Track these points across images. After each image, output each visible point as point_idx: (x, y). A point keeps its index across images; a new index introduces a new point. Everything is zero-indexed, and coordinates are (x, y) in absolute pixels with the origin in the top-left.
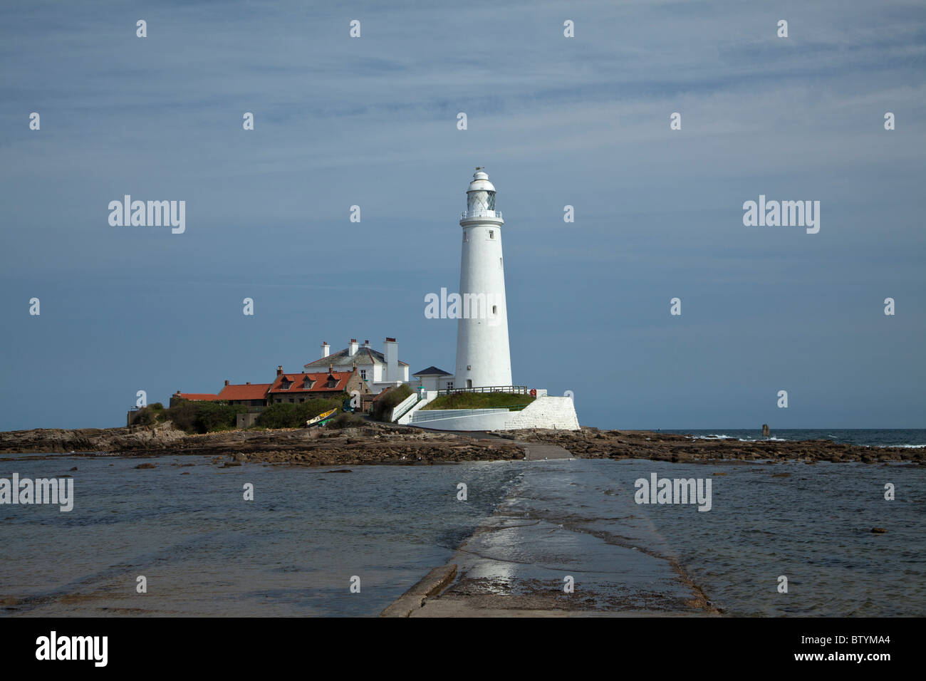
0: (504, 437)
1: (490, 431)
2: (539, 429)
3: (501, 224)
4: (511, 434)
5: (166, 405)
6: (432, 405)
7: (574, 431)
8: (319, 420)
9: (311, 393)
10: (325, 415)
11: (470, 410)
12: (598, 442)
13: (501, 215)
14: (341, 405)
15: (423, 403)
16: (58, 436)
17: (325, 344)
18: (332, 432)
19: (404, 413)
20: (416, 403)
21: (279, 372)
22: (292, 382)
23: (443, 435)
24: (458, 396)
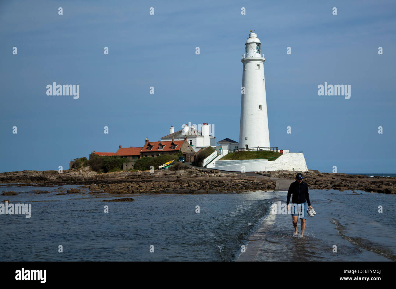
0: (265, 175)
1: (257, 172)
2: (285, 171)
3: (264, 61)
4: (269, 174)
5: (88, 158)
6: (225, 158)
7: (305, 172)
8: (165, 166)
9: (163, 152)
10: (168, 163)
11: (246, 160)
12: (319, 178)
13: (264, 56)
14: (177, 158)
15: (220, 156)
16: (34, 175)
17: (172, 127)
18: (171, 172)
19: (210, 162)
20: (217, 157)
21: (147, 141)
22: (153, 146)
23: (230, 174)
24: (240, 153)
